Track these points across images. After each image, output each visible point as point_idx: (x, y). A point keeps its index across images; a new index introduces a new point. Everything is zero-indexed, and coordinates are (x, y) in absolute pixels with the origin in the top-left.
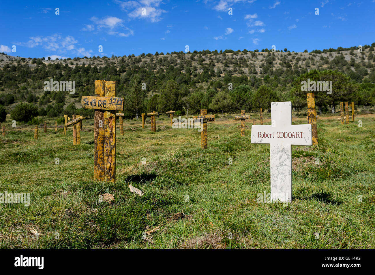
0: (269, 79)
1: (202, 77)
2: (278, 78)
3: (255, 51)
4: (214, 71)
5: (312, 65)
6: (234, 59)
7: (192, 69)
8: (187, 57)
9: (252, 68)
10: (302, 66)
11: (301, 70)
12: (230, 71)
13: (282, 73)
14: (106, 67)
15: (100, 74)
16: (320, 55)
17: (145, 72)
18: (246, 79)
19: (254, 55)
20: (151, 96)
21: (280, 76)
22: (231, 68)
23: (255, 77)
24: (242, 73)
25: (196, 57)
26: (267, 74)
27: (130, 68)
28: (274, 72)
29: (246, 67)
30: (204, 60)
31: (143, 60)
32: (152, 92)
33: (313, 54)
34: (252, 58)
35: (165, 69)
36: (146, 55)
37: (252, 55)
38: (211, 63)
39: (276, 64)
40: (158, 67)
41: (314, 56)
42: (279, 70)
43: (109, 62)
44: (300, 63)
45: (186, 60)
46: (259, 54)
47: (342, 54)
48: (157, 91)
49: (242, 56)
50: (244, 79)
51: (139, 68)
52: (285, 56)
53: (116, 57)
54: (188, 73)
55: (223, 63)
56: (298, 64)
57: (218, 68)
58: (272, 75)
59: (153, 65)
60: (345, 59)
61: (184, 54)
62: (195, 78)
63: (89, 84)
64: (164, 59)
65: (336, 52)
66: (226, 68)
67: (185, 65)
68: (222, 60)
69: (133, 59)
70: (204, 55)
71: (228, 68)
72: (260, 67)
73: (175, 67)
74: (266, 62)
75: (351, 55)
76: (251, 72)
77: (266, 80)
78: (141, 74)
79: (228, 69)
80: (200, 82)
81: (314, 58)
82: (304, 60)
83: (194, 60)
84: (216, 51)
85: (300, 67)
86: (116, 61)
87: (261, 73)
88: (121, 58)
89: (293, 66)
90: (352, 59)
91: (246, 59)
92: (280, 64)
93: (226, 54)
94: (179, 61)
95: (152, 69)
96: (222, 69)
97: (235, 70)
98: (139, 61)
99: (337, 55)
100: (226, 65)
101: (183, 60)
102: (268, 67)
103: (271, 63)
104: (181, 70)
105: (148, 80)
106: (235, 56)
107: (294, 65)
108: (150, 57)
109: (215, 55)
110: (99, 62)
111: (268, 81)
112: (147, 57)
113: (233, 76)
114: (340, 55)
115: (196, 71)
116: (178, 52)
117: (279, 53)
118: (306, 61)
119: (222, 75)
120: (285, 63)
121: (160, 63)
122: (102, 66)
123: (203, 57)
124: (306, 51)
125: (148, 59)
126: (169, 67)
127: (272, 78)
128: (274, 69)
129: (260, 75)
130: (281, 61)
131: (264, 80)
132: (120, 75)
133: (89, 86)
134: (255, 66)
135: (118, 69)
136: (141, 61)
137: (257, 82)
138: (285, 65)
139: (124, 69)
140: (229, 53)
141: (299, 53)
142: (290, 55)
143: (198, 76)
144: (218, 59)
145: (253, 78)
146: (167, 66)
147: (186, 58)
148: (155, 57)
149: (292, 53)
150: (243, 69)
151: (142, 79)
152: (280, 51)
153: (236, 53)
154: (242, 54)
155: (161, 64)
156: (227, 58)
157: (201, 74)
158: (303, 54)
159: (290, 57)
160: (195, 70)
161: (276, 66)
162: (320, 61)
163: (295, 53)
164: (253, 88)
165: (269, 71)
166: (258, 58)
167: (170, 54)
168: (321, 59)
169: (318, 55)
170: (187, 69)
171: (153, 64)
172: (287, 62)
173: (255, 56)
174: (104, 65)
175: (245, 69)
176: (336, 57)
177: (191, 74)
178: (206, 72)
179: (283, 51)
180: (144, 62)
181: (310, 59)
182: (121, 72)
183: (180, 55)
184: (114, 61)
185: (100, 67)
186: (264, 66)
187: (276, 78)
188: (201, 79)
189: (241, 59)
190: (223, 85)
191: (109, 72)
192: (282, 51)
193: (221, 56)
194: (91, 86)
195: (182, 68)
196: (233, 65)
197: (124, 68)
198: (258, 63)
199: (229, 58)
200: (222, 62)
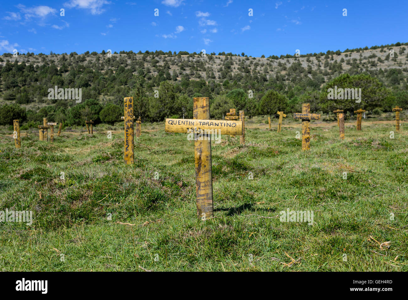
0: (229, 85)
1: (157, 80)
2: (238, 83)
3: (212, 54)
4: (169, 74)
5: (271, 71)
6: (190, 61)
7: (145, 70)
8: (139, 57)
9: (210, 72)
10: (261, 72)
11: (259, 75)
12: (187, 75)
13: (241, 79)
14: (44, 66)
15: (37, 73)
16: (278, 61)
17: (92, 72)
18: (204, 84)
19: (212, 58)
20: (103, 100)
21: (240, 81)
22: (188, 72)
23: (214, 82)
24: (200, 77)
25: (148, 58)
26: (226, 79)
27: (73, 68)
28: (233, 77)
29: (203, 71)
30: (158, 62)
31: (88, 59)
32: (104, 96)
33: (270, 59)
34: (209, 61)
35: (115, 70)
36: (90, 53)
37: (208, 58)
38: (166, 65)
39: (235, 68)
40: (106, 67)
41: (272, 61)
42: (238, 75)
43: (47, 60)
44: (258, 68)
45: (137, 61)
46: (217, 58)
47: (298, 60)
48: (109, 94)
49: (199, 59)
50: (202, 84)
51: (84, 69)
52: (243, 60)
53: (55, 54)
54: (141, 75)
55: (179, 66)
56: (256, 69)
57: (174, 71)
58: (231, 80)
59: (100, 65)
60: (302, 66)
61: (135, 54)
62: (149, 82)
63: (25, 85)
64: (112, 59)
65: (293, 58)
66: (182, 71)
67: (137, 67)
68: (177, 62)
69: (76, 58)
70: (157, 56)
71: (185, 71)
72: (219, 72)
73: (126, 68)
74: (223, 67)
75: (307, 62)
76: (209, 77)
77: (226, 85)
78: (88, 75)
79: (184, 73)
80: (156, 85)
81: (272, 63)
82: (262, 65)
83: (147, 62)
84: (170, 52)
85: (259, 73)
86: (56, 60)
87: (219, 78)
88: (62, 56)
89: (251, 71)
90: (308, 66)
91: (203, 62)
92: (238, 69)
93: (182, 56)
94: (129, 62)
95: (99, 69)
96: (178, 72)
97: (192, 73)
98: (83, 60)
99: (294, 62)
100: (183, 68)
101: (134, 61)
102: (227, 72)
103: (229, 68)
104: (133, 72)
105: (97, 81)
106: (191, 59)
107: (253, 71)
108: (95, 56)
109: (169, 56)
110: (34, 60)
111: (228, 86)
112: (92, 55)
113: (190, 80)
114: (297, 61)
115: (150, 74)
116: (128, 52)
117: (236, 57)
118: (264, 67)
119: (179, 79)
120: (244, 68)
121: (108, 62)
122: (40, 65)
123: (157, 58)
124: (263, 57)
125: (94, 58)
126: (119, 68)
127: (231, 83)
128: (233, 74)
129: (218, 79)
130: (239, 65)
131: (224, 85)
132: (61, 75)
133: (26, 86)
134: (212, 70)
135: (59, 68)
136: (86, 60)
137: (216, 87)
138: (243, 70)
139: (66, 69)
140: (185, 55)
141: (257, 58)
142: (248, 59)
143: (152, 79)
144: (173, 61)
145: (212, 83)
146: (117, 66)
147: (138, 59)
148: (101, 56)
149: (250, 58)
150: (200, 73)
151: (90, 81)
152: (238, 55)
153: (192, 56)
154: (198, 57)
155: (109, 64)
156: (183, 60)
157: (155, 76)
158: (261, 59)
159: (248, 62)
160: (148, 73)
161: (234, 70)
162: (278, 67)
163: (253, 57)
164: (213, 93)
165: (227, 76)
166: (215, 61)
167: (118, 53)
168: (279, 66)
169: (276, 60)
170: (140, 71)
171: (100, 63)
172: (245, 67)
173: (212, 60)
174: (41, 63)
175: (203, 73)
176: (293, 63)
177: (145, 76)
178: (161, 75)
179: (241, 55)
180: (89, 61)
181: (268, 64)
182: (62, 72)
183: (130, 54)
184: (53, 59)
185: (37, 66)
186: (222, 70)
187: (235, 84)
188: (156, 82)
189: (198, 62)
190: (182, 90)
191: (48, 72)
192: (239, 55)
193: (176, 58)
194: (28, 87)
195: (133, 70)
196: (190, 68)
197: (66, 67)
198: (216, 67)
199: (184, 61)
200: (177, 65)
